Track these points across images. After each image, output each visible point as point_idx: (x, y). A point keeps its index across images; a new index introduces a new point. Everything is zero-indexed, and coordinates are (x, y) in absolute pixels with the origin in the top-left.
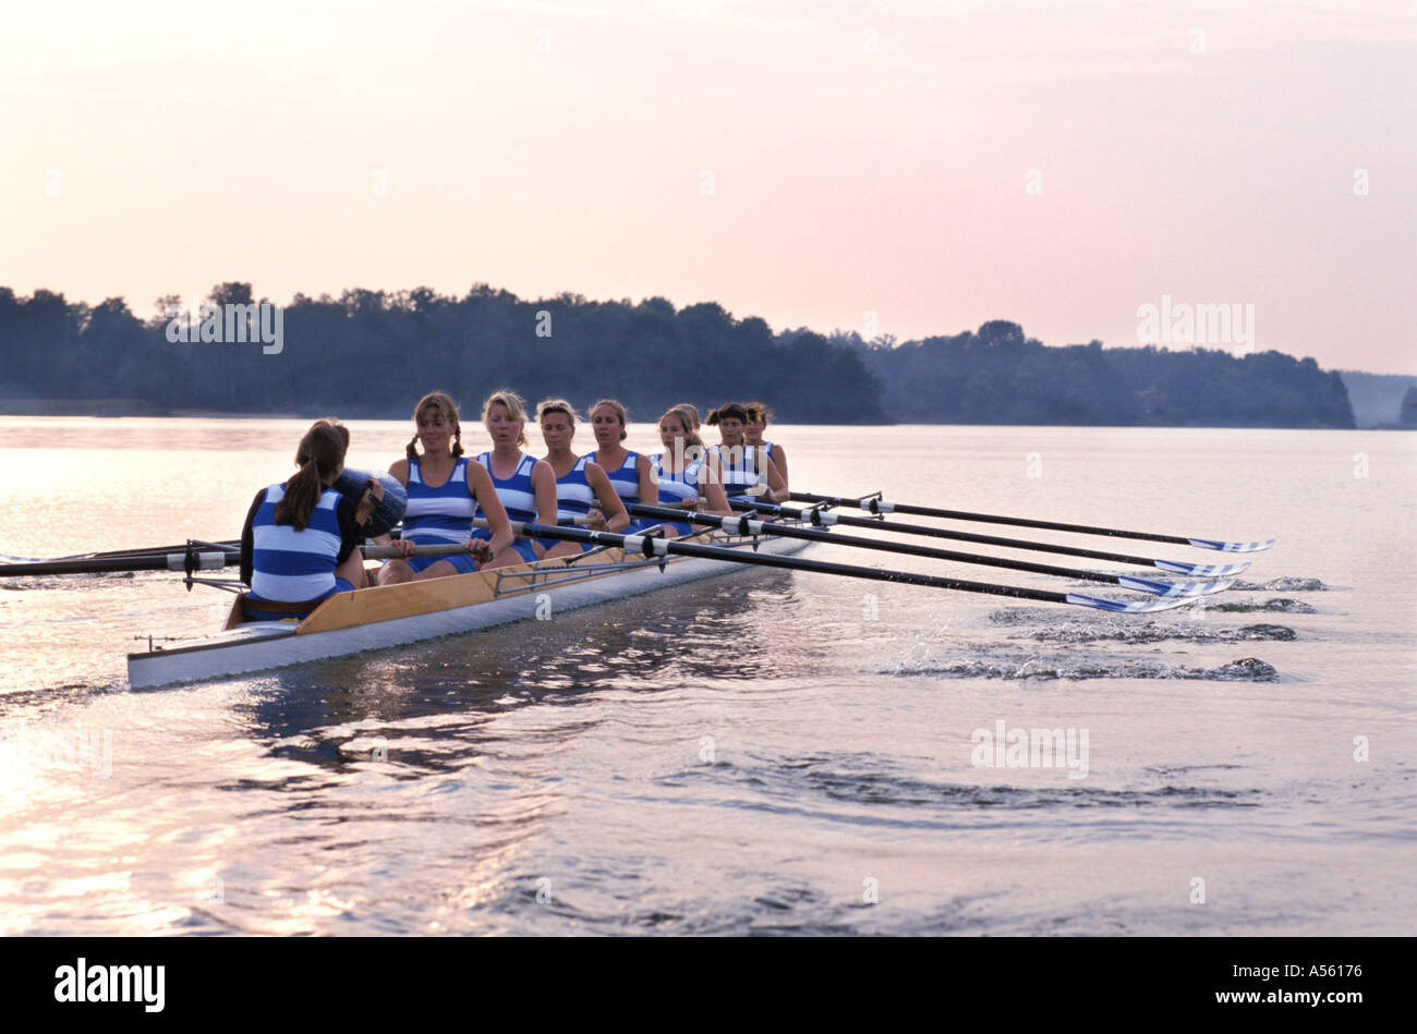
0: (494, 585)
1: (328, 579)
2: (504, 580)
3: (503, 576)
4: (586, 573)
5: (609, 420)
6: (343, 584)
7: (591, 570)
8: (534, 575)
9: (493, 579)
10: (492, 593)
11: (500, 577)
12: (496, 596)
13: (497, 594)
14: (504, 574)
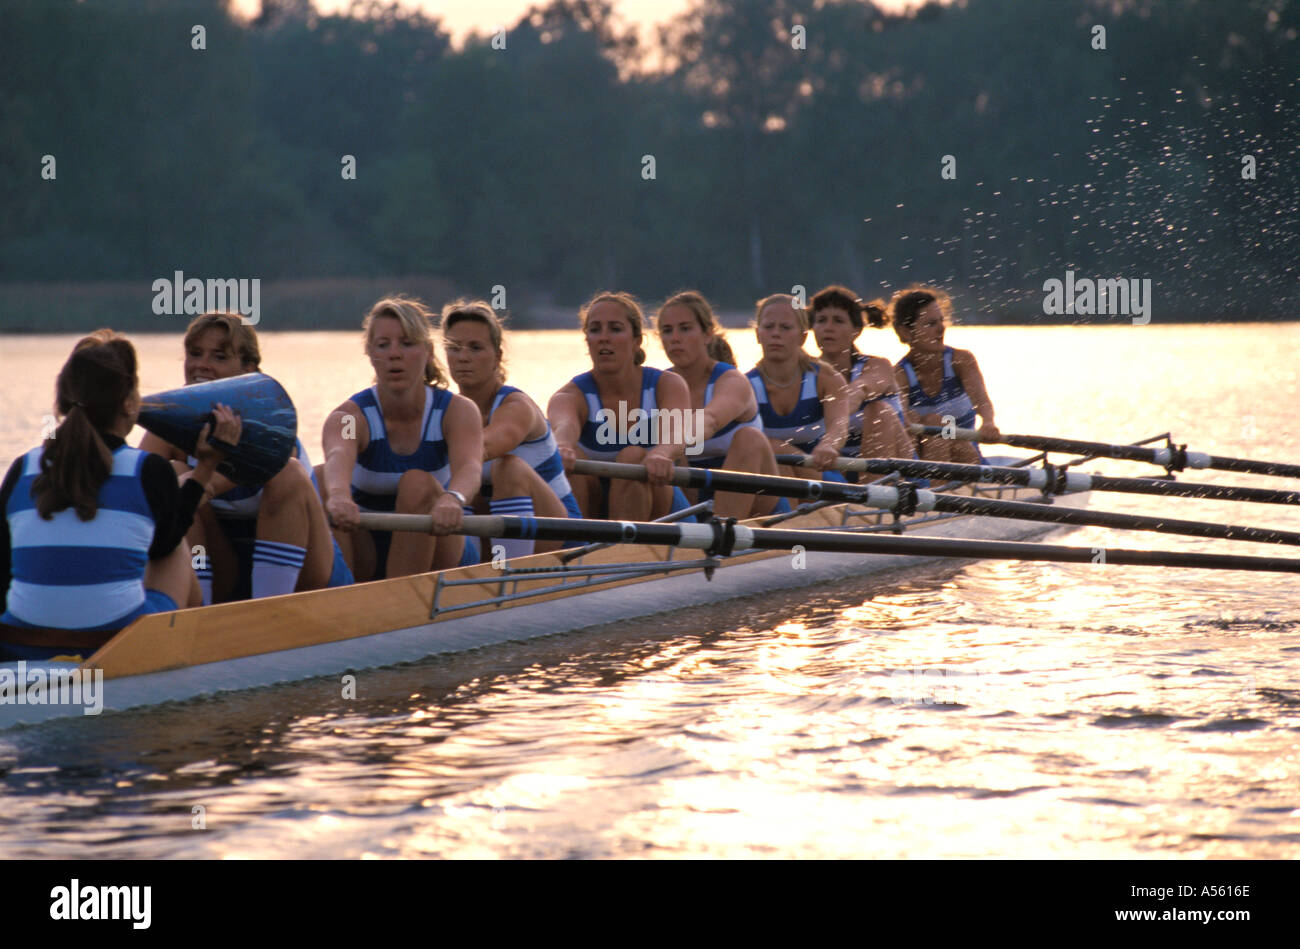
0: (429, 599)
1: (133, 592)
2: (444, 593)
3: (443, 585)
4: (582, 580)
5: (614, 328)
6: (157, 599)
7: (590, 575)
8: (502, 583)
9: (427, 590)
10: (424, 611)
11: (440, 585)
12: (431, 618)
13: (434, 613)
14: (445, 580)
